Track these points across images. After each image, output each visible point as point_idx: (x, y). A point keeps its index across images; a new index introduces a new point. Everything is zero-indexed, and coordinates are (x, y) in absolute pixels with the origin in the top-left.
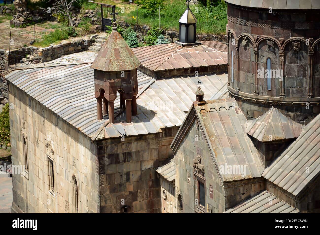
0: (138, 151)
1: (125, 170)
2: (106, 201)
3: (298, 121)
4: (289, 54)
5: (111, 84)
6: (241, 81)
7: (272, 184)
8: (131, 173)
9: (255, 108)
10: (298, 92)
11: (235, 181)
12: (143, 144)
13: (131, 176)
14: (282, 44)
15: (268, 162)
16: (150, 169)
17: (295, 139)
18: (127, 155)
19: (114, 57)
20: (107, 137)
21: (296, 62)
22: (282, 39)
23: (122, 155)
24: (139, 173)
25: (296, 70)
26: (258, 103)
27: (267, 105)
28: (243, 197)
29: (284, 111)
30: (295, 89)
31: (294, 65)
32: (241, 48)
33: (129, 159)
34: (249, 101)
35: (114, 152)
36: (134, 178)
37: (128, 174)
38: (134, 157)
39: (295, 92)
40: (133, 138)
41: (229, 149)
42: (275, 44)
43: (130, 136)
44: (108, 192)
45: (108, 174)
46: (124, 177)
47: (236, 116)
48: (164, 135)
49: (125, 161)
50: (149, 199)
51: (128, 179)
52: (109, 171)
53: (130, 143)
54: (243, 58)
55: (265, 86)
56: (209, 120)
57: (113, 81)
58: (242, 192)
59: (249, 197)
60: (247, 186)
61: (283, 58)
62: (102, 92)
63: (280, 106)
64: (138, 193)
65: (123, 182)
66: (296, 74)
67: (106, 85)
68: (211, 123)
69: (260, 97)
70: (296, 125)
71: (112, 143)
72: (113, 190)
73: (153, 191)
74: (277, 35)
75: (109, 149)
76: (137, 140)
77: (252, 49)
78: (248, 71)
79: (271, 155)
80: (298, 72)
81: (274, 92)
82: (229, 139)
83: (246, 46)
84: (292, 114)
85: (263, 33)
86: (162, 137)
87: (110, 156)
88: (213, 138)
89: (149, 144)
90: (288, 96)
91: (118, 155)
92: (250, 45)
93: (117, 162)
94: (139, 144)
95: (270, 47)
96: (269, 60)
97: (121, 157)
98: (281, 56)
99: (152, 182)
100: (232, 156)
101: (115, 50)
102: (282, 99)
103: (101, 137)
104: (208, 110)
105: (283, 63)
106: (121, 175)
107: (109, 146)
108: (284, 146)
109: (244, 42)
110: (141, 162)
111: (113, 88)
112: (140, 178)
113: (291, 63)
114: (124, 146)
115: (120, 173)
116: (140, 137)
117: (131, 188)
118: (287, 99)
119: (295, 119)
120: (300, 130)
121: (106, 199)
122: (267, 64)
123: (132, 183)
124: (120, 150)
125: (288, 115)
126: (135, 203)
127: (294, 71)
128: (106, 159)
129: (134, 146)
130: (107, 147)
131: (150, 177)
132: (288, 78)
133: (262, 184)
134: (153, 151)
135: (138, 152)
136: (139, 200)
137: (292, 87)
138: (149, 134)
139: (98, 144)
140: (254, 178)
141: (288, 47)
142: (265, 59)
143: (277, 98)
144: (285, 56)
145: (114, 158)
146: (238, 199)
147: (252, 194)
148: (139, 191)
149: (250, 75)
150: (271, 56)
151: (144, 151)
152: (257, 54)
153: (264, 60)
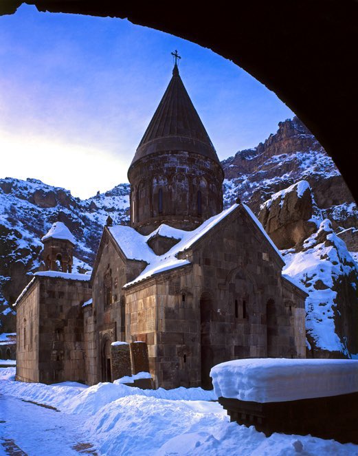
1: (60, 304)
2: (44, 323)
5: (53, 249)
8: (64, 306)
13: (63, 308)
16: (77, 306)
18: (62, 294)
23: (58, 293)
24: (70, 308)
33: (62, 297)
35: (52, 289)
36: (66, 310)
37: (61, 307)
38: (66, 295)
40: (66, 282)
43: (63, 279)
44: (46, 317)
45: (47, 304)
46: (59, 309)
49: (59, 297)
50: (76, 326)
51: (62, 311)
52: (48, 302)
64: (69, 321)
72: (50, 316)
73: (79, 321)
75: (48, 285)
87: (48, 292)
89: (77, 289)
91: (55, 292)
93: (54, 297)
94: (70, 288)
98: (170, 185)
106: (57, 307)
110: (71, 300)
112: (70, 311)
114: (59, 287)
115: (56, 305)
116: (71, 283)
117: (64, 317)
123: (64, 313)
124: (57, 289)
126: (65, 327)
128: (46, 293)
131: (78, 311)
135: (69, 293)
145: (52, 294)
151: (74, 293)
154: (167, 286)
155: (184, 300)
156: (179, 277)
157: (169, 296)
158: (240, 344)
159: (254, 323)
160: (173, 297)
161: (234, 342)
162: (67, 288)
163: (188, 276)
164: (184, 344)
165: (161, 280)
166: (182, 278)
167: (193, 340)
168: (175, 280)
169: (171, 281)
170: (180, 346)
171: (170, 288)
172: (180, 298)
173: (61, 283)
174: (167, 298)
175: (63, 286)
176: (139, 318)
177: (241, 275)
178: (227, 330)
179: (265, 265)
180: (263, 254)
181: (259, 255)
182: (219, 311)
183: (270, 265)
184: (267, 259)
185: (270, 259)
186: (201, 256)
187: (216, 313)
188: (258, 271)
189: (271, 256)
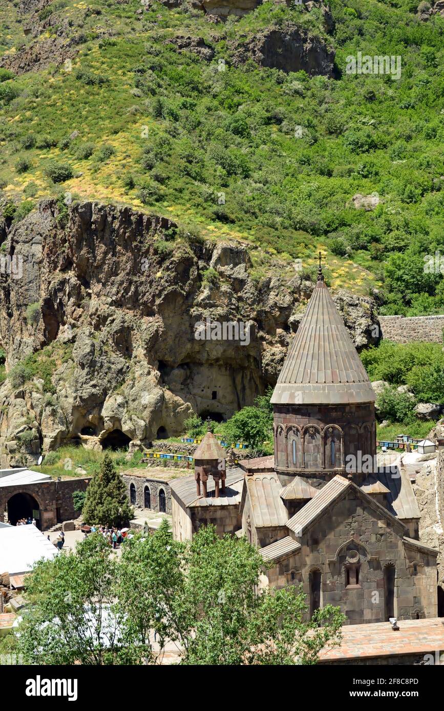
3: (315, 487)
4: (307, 435)
5: (204, 469)
6: (279, 459)
7: (292, 531)
9: (286, 477)
10: (314, 465)
11: (264, 527)
12: (225, 513)
15: (291, 514)
17: (311, 499)
18: (213, 520)
19: (206, 449)
20: (198, 505)
21: (312, 443)
22: (302, 425)
25: (312, 448)
26: (288, 474)
27: (294, 475)
28: (272, 540)
29: (305, 478)
30: (312, 462)
31: (311, 445)
32: (278, 435)
33: (214, 523)
34: (283, 473)
35: (204, 517)
38: (219, 521)
39: (312, 464)
40: (218, 508)
41: (264, 506)
42: (298, 430)
43: (214, 506)
47: (275, 485)
53: (215, 511)
54: (279, 442)
55: (292, 461)
56: (254, 486)
57: (205, 467)
58: (270, 536)
59: (276, 541)
60: (274, 532)
62: (199, 475)
63: (302, 475)
67: (200, 469)
68: (255, 489)
69: (289, 469)
70: (313, 489)
71: (202, 510)
74: (298, 423)
75: (200, 514)
76: (220, 509)
77: (284, 433)
78: (282, 451)
79: (293, 510)
80: (314, 450)
81: (298, 465)
82: (266, 499)
83: (281, 432)
84: (310, 481)
85: (290, 422)
87: (201, 520)
88: (254, 498)
90: (307, 468)
91: (206, 520)
92: (283, 432)
93: (206, 524)
94: (222, 513)
95: (294, 431)
96: (294, 442)
97: (209, 521)
98: (302, 438)
100: (266, 510)
101: (208, 445)
102: (303, 470)
103: (192, 505)
104: (254, 479)
105: (304, 443)
107: (200, 513)
109: (279, 430)
110: (224, 526)
111: (206, 472)
113: (308, 443)
114: (211, 513)
116: (223, 507)
118: (306, 470)
119: (312, 485)
120: (315, 492)
122: (293, 444)
124: (208, 516)
125: (307, 482)
128: (197, 521)
129: (219, 514)
130: (198, 513)
132: (307, 455)
133: (286, 532)
134: (233, 518)
135: (221, 519)
137: (310, 461)
138: (229, 505)
139: (191, 511)
140: (279, 526)
141: (306, 431)
142: (292, 440)
143: (299, 470)
144: (304, 438)
146: (267, 541)
147: (278, 538)
149: (283, 453)
150: (295, 438)
151: (226, 517)
152: (286, 437)
153: (291, 442)
154: (278, 569)
155: (293, 578)
156: (288, 560)
157: (280, 577)
158: (353, 609)
159: (368, 588)
160: (283, 576)
161: (346, 607)
163: (297, 558)
166: (291, 560)
168: (284, 563)
169: (280, 564)
171: (281, 570)
172: (290, 577)
177: (352, 546)
178: (337, 598)
179: (381, 532)
180: (379, 522)
181: (374, 524)
182: (328, 582)
183: (388, 530)
184: (384, 526)
185: (388, 525)
186: (309, 538)
187: (325, 584)
188: (373, 539)
189: (389, 521)
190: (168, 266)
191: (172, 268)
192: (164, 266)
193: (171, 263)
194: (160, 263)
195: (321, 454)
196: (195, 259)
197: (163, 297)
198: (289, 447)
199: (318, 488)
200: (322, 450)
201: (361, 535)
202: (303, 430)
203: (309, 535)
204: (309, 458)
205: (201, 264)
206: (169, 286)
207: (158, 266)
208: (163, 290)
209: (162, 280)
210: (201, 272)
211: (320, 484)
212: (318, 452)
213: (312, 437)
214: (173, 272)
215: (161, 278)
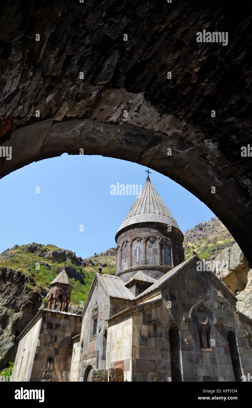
0: (64, 325)
1: (55, 334)
2: (40, 351)
3: (154, 278)
4: (148, 242)
5: (57, 290)
6: (122, 265)
8: (58, 337)
9: (129, 273)
11: (117, 298)
12: (67, 321)
13: (58, 338)
14: (145, 238)
16: (69, 337)
17: (153, 283)
18: (58, 326)
19: (61, 278)
21: (152, 247)
22: (144, 236)
23: (55, 325)
24: (62, 338)
25: (152, 251)
26: (131, 271)
27: (136, 270)
30: (151, 260)
31: (151, 249)
32: (123, 249)
33: (58, 328)
34: (126, 272)
35: (51, 321)
36: (59, 340)
37: (56, 337)
38: (61, 328)
39: (152, 262)
41: (114, 288)
42: (141, 239)
43: (61, 314)
45: (45, 334)
46: (54, 338)
47: (119, 281)
48: (79, 321)
49: (56, 329)
50: (65, 356)
51: (56, 340)
52: (45, 332)
54: (124, 252)
55: (135, 261)
60: (124, 305)
61: (145, 245)
62: (52, 295)
63: (143, 269)
64: (60, 351)
65: (53, 341)
66: (152, 253)
67: (54, 290)
68: (105, 279)
69: (132, 267)
71: (51, 316)
72: (46, 345)
73: (68, 351)
74: (142, 235)
78: (126, 258)
81: (140, 263)
82: (115, 285)
84: (150, 274)
85: (135, 236)
86: (78, 322)
87: (48, 324)
88: (105, 283)
89: (70, 323)
91: (53, 324)
92: (128, 244)
93: (52, 328)
94: (65, 321)
95: (138, 240)
96: (138, 248)
97: (54, 326)
98: (144, 244)
99: (69, 345)
100: (116, 290)
102: (145, 265)
104: (103, 276)
105: (145, 248)
106: (52, 337)
107: (49, 318)
108: (146, 287)
109: (125, 244)
110: (65, 332)
111: (58, 292)
112: (62, 341)
113: (149, 247)
114: (57, 320)
115: (52, 335)
117: (56, 346)
118: (147, 265)
121: (40, 349)
122: (136, 250)
123: (57, 343)
124: (54, 322)
125: (148, 275)
126: (56, 357)
127: (151, 251)
128: (46, 324)
130: (48, 318)
131: (68, 342)
132: (148, 255)
134: (72, 327)
136: (59, 355)
140: (129, 300)
141: (148, 239)
142: (135, 247)
143: (141, 266)
144: (146, 244)
145: (50, 325)
148: (60, 349)
150: (138, 245)
151: (67, 325)
152: (131, 246)
154: (141, 317)
155: (155, 329)
156: (151, 310)
157: (143, 326)
158: (208, 375)
159: (219, 353)
160: (146, 326)
161: (202, 372)
162: (63, 321)
163: (158, 309)
164: (156, 371)
165: (136, 312)
166: (153, 311)
167: (164, 368)
168: (148, 313)
169: (144, 313)
170: (152, 373)
171: (144, 319)
172: (152, 328)
173: (59, 316)
174: (141, 327)
175: (60, 319)
176: (117, 346)
177: (202, 309)
178: (194, 359)
179: (221, 301)
180: (218, 292)
181: (216, 293)
182: (185, 340)
183: (226, 301)
184: (222, 296)
185: (225, 295)
186: (168, 293)
187: (183, 342)
188: (216, 306)
189: (225, 293)
190: (30, 294)
191: (31, 295)
192: (29, 293)
193: (31, 293)
194: (27, 293)
195: (158, 255)
196: (40, 295)
197: (25, 304)
198: (133, 253)
199: (156, 279)
200: (159, 252)
201: (207, 300)
202: (146, 239)
203: (168, 290)
204: (150, 258)
205: (42, 296)
206: (29, 301)
207: (26, 294)
208: (26, 302)
209: (26, 299)
210: (42, 299)
211: (158, 276)
212: (157, 254)
213: (153, 242)
214: (31, 296)
215: (26, 298)
